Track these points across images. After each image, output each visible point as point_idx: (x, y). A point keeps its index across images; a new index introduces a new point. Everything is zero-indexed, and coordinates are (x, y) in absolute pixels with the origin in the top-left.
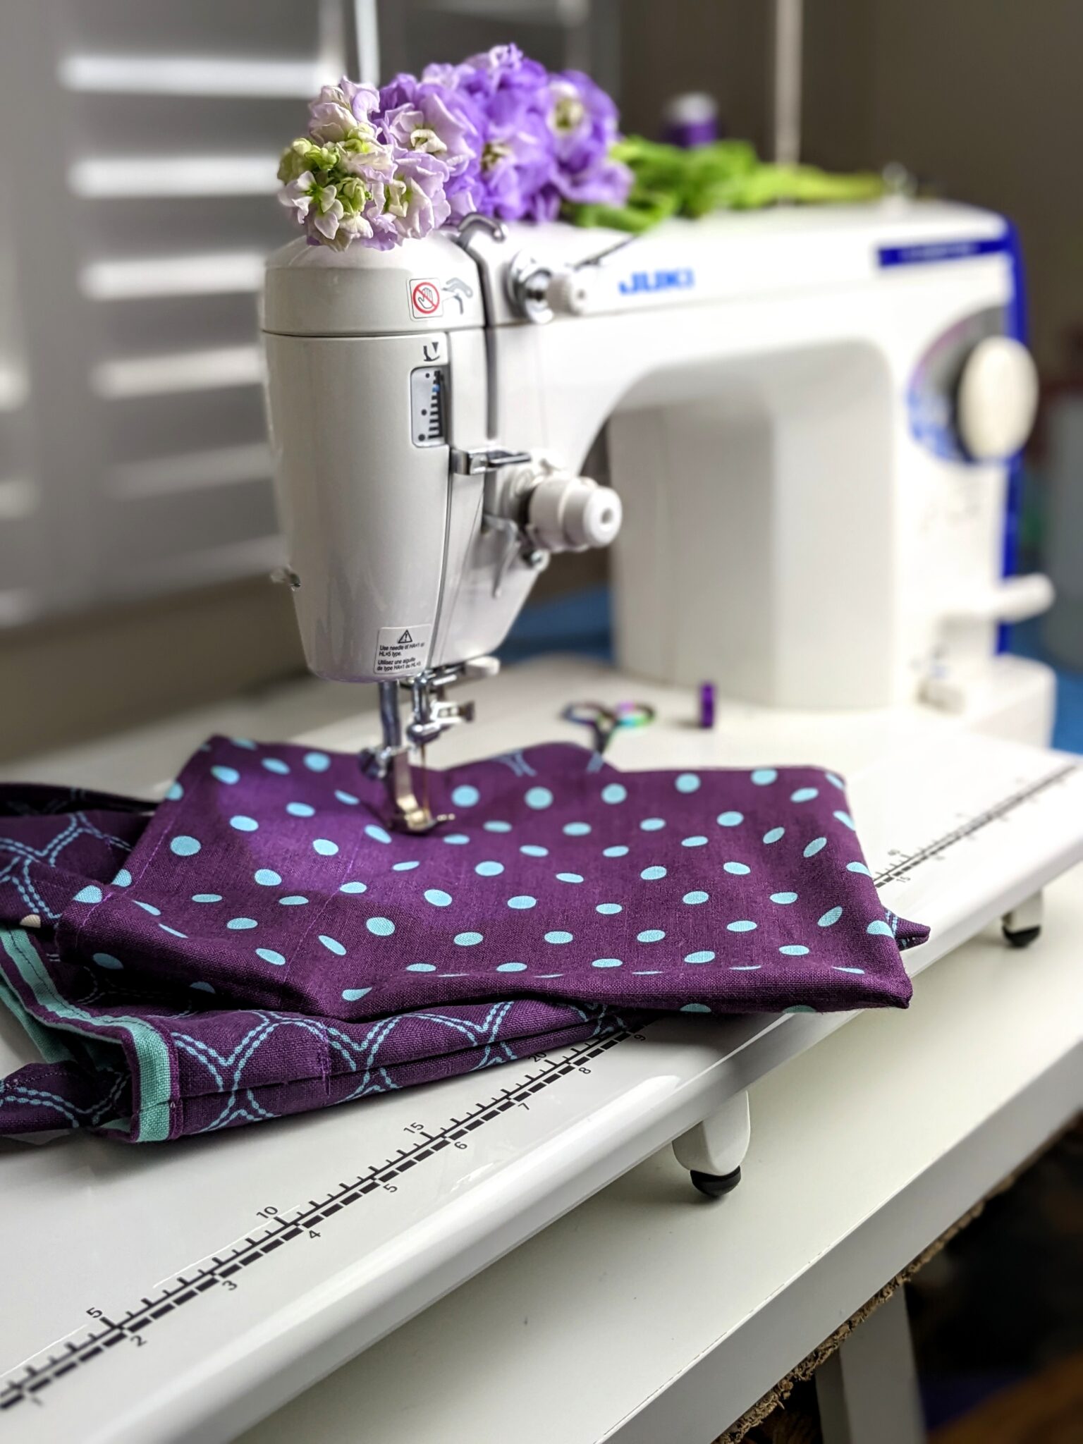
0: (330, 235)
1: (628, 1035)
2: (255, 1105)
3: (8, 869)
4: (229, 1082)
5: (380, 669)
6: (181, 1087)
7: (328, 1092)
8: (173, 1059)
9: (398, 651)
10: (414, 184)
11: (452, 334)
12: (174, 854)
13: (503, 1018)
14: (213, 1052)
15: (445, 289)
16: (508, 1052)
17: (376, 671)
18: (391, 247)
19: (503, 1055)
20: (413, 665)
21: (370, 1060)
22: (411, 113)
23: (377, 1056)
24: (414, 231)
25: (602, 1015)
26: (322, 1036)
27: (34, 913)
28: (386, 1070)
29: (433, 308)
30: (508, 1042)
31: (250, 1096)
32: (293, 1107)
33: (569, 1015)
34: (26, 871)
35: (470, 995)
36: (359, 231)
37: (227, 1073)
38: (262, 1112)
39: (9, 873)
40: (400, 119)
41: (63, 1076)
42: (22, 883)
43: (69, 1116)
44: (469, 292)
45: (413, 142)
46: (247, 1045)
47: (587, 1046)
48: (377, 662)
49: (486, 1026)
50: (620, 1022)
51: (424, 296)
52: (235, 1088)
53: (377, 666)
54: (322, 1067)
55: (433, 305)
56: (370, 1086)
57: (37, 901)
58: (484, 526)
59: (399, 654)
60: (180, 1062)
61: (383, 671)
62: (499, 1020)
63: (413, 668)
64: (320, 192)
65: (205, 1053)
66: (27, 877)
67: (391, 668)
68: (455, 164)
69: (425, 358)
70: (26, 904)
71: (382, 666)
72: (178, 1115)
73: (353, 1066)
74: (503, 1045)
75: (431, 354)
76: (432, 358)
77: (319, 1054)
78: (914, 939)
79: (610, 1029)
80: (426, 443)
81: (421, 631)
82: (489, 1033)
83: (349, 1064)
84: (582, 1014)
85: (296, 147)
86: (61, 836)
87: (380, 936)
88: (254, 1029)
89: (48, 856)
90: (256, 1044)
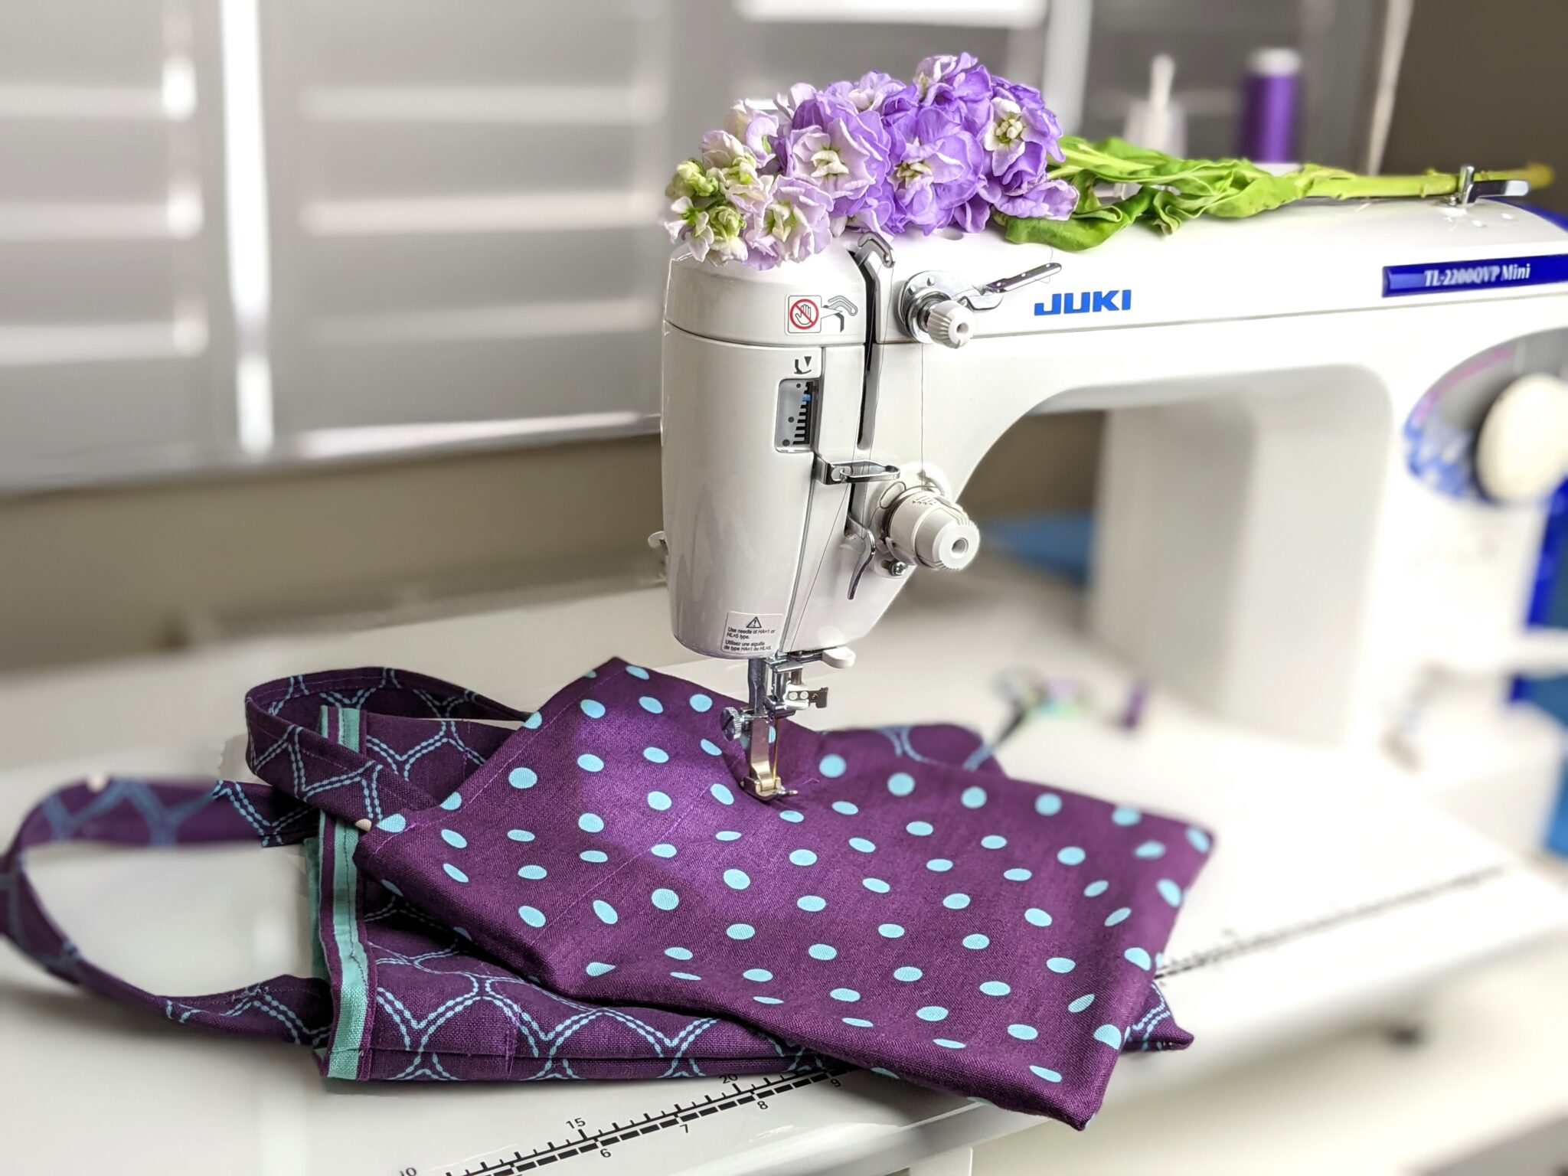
0: (701, 258)
1: (827, 1077)
2: (439, 1068)
3: (361, 771)
4: (416, 1043)
5: (727, 648)
6: (372, 1039)
7: (509, 1070)
8: (370, 1013)
9: (746, 634)
10: (798, 212)
11: (827, 349)
12: (509, 785)
13: (696, 1036)
14: (407, 1014)
15: (826, 307)
16: (696, 1069)
17: (723, 649)
18: (771, 267)
19: (690, 1070)
20: (763, 648)
21: (553, 1051)
22: (817, 135)
23: (561, 1048)
24: (792, 254)
25: (800, 1054)
26: (514, 1019)
27: (368, 818)
28: (569, 1062)
29: (810, 324)
30: (697, 1060)
31: (435, 1059)
32: (476, 1075)
33: (764, 1047)
34: (375, 775)
35: (683, 1002)
36: (732, 254)
37: (416, 1035)
38: (445, 1074)
39: (360, 775)
40: (805, 139)
41: (305, 993)
42: (369, 787)
43: (294, 1033)
44: (853, 311)
45: (815, 163)
46: (441, 1014)
47: (781, 1079)
48: (724, 641)
49: (676, 1041)
50: (819, 1064)
51: (802, 312)
52: (421, 1050)
53: (724, 644)
54: (507, 1048)
55: (811, 321)
56: (551, 1073)
57: (376, 807)
58: (848, 529)
59: (747, 637)
60: (375, 1017)
61: (730, 650)
62: (691, 1038)
63: (762, 651)
64: (695, 216)
65: (400, 1013)
66: (375, 782)
67: (738, 649)
68: (853, 188)
69: (796, 371)
70: (366, 807)
71: (730, 646)
72: (366, 1062)
73: (536, 1052)
74: (692, 1062)
75: (802, 366)
76: (803, 371)
77: (506, 1035)
78: (1171, 1044)
79: (807, 1068)
80: (791, 449)
81: (772, 618)
82: (677, 1048)
83: (532, 1051)
84: (779, 1049)
85: (681, 170)
86: (424, 744)
87: (660, 909)
88: (454, 999)
89: (407, 761)
90: (450, 1014)
